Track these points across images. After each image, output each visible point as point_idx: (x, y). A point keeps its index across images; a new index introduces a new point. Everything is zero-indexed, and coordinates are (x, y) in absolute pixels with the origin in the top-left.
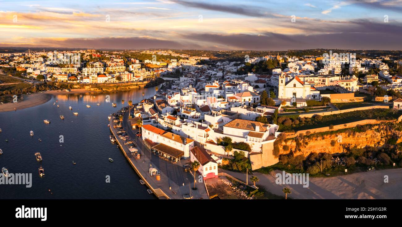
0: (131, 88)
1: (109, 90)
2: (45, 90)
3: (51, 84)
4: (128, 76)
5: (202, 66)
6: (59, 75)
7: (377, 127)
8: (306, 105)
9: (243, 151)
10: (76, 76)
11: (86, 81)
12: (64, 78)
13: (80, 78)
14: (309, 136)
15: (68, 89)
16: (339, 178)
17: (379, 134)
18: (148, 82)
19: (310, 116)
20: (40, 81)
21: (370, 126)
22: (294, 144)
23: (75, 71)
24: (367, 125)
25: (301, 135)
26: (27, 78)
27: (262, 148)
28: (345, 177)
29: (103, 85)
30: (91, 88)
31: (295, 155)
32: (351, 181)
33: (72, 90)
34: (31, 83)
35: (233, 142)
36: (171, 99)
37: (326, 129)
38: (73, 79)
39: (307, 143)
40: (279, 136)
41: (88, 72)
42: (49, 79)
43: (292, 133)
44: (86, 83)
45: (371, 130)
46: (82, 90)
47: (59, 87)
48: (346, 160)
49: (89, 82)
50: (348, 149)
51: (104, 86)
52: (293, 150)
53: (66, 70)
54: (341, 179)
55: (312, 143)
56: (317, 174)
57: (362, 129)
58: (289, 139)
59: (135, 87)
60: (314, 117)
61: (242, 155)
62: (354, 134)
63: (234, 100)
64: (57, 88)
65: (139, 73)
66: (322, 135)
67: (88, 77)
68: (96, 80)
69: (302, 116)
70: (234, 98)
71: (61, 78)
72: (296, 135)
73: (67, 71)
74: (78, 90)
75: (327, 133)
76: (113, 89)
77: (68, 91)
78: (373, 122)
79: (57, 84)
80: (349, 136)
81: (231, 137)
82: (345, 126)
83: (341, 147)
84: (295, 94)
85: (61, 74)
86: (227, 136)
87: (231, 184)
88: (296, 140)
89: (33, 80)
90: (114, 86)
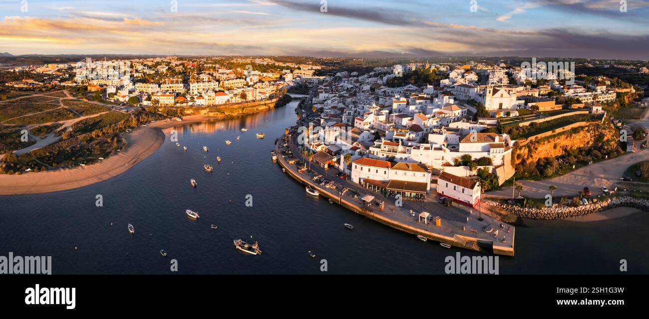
0: (260, 109)
1: (233, 114)
2: (149, 122)
3: (153, 111)
4: (253, 93)
5: (324, 77)
6: (161, 95)
7: (587, 128)
8: (518, 115)
9: (488, 166)
10: (184, 96)
11: (199, 102)
12: (169, 101)
13: (190, 98)
14: (538, 142)
15: (180, 117)
16: (571, 174)
17: (589, 134)
18: (277, 100)
19: (527, 124)
20: (134, 106)
21: (582, 128)
22: (527, 151)
23: (181, 89)
24: (579, 127)
25: (531, 141)
26: (111, 103)
27: (503, 159)
28: (575, 173)
29: (224, 106)
30: (210, 113)
31: (528, 162)
32: (581, 174)
33: (184, 118)
34: (123, 111)
35: (473, 159)
36: (364, 121)
37: (549, 133)
38: (182, 100)
39: (536, 149)
40: (514, 145)
41: (198, 89)
42: (145, 103)
43: (523, 140)
44: (199, 105)
45: (583, 131)
46: (197, 117)
47: (165, 115)
48: (568, 159)
49: (204, 103)
50: (566, 150)
51: (226, 108)
52: (526, 157)
53: (168, 87)
54: (574, 174)
55: (540, 148)
56: (552, 175)
57: (576, 131)
58: (523, 146)
59: (263, 108)
60: (531, 125)
61: (487, 172)
62: (571, 135)
63: (443, 115)
64: (161, 117)
65: (262, 88)
66: (548, 139)
67: (201, 96)
68: (213, 101)
69: (521, 125)
70: (441, 113)
71: (165, 101)
72: (527, 142)
73: (169, 89)
74: (191, 116)
75: (551, 137)
76: (239, 111)
77: (181, 120)
78: (583, 124)
79: (160, 110)
80: (567, 138)
81: (470, 154)
82: (563, 129)
83: (561, 149)
84: (501, 105)
85: (164, 94)
86: (466, 153)
87: (497, 204)
88: (528, 146)
89: (123, 105)
90: (239, 108)
